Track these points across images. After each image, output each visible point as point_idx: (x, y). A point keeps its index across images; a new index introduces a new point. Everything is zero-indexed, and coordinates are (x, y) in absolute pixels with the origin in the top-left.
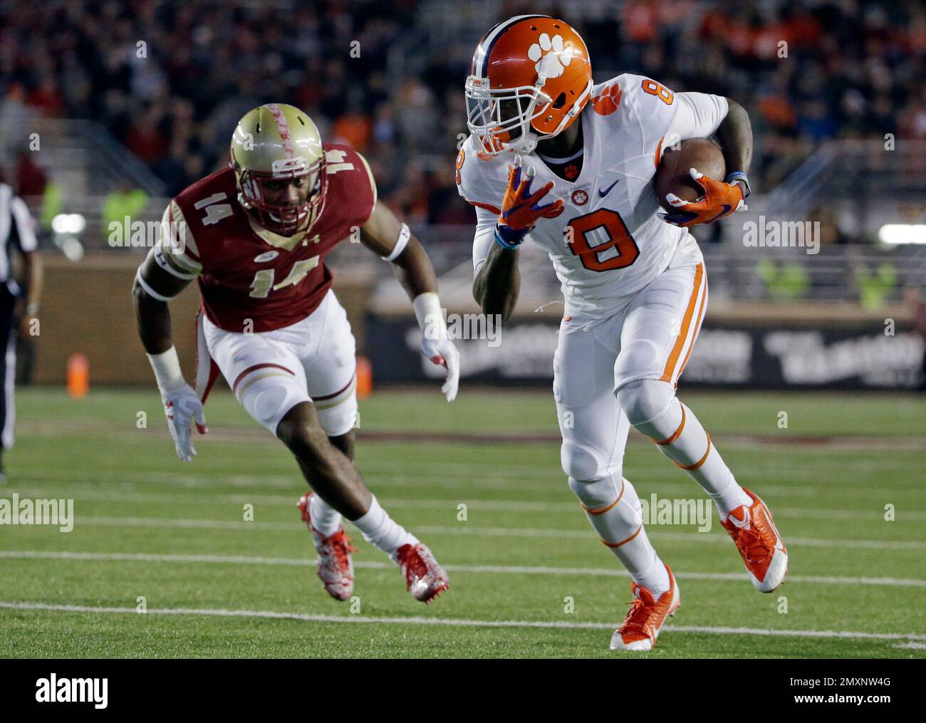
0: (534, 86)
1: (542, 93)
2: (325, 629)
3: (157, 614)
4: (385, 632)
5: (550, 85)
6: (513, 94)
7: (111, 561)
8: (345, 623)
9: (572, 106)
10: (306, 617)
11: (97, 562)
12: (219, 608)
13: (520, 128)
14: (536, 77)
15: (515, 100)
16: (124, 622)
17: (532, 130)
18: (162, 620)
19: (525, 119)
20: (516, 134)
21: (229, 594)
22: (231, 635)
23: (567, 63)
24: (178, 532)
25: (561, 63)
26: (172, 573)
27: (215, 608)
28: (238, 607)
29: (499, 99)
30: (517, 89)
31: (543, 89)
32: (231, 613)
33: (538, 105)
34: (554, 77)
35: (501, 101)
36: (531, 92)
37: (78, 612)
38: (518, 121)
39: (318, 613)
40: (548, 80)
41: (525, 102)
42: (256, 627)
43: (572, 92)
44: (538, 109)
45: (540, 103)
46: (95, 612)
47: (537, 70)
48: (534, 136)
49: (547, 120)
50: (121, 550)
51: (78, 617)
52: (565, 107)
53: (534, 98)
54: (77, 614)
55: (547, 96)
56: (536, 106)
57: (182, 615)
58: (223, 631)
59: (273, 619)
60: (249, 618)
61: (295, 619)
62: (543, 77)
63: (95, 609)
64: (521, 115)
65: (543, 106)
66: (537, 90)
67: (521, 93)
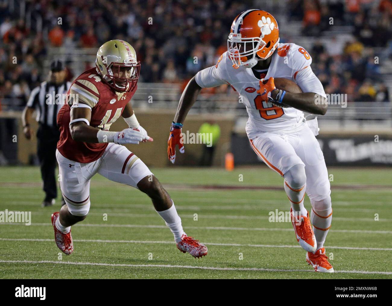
0: (260, 37)
1: (262, 41)
2: (214, 273)
3: (139, 267)
4: (240, 274)
5: (266, 38)
6: (251, 40)
7: (119, 243)
8: (224, 270)
9: (272, 47)
10: (205, 268)
11: (113, 244)
12: (167, 264)
13: (252, 55)
14: (261, 34)
15: (252, 43)
16: (124, 270)
17: (257, 56)
18: (142, 270)
19: (255, 51)
20: (250, 57)
21: (171, 258)
22: (172, 276)
23: (272, 29)
24: (149, 230)
25: (270, 29)
26: (146, 249)
27: (165, 264)
28: (175, 264)
29: (245, 42)
30: (253, 38)
31: (263, 39)
32: (172, 266)
33: (260, 45)
34: (267, 34)
35: (246, 43)
36: (258, 40)
37: (104, 266)
38: (252, 52)
39: (211, 266)
40: (265, 36)
41: (256, 44)
42: (183, 272)
43: (273, 41)
44: (260, 47)
45: (261, 45)
46: (112, 266)
47: (261, 31)
48: (257, 58)
49: (263, 52)
50: (123, 239)
51: (104, 268)
52: (270, 47)
53: (259, 42)
54: (104, 267)
55: (264, 42)
56: (260, 46)
57: (151, 267)
58: (168, 274)
59: (190, 269)
60: (180, 268)
61: (200, 269)
62: (264, 34)
63: (112, 265)
64: (254, 49)
65: (262, 46)
66: (261, 39)
67: (254, 40)
